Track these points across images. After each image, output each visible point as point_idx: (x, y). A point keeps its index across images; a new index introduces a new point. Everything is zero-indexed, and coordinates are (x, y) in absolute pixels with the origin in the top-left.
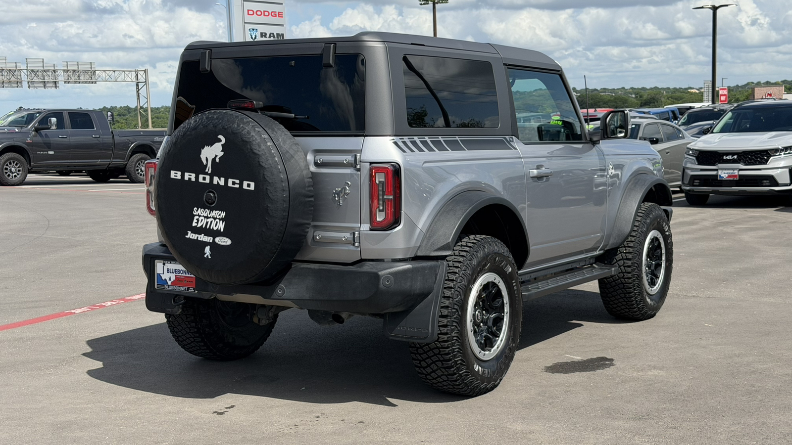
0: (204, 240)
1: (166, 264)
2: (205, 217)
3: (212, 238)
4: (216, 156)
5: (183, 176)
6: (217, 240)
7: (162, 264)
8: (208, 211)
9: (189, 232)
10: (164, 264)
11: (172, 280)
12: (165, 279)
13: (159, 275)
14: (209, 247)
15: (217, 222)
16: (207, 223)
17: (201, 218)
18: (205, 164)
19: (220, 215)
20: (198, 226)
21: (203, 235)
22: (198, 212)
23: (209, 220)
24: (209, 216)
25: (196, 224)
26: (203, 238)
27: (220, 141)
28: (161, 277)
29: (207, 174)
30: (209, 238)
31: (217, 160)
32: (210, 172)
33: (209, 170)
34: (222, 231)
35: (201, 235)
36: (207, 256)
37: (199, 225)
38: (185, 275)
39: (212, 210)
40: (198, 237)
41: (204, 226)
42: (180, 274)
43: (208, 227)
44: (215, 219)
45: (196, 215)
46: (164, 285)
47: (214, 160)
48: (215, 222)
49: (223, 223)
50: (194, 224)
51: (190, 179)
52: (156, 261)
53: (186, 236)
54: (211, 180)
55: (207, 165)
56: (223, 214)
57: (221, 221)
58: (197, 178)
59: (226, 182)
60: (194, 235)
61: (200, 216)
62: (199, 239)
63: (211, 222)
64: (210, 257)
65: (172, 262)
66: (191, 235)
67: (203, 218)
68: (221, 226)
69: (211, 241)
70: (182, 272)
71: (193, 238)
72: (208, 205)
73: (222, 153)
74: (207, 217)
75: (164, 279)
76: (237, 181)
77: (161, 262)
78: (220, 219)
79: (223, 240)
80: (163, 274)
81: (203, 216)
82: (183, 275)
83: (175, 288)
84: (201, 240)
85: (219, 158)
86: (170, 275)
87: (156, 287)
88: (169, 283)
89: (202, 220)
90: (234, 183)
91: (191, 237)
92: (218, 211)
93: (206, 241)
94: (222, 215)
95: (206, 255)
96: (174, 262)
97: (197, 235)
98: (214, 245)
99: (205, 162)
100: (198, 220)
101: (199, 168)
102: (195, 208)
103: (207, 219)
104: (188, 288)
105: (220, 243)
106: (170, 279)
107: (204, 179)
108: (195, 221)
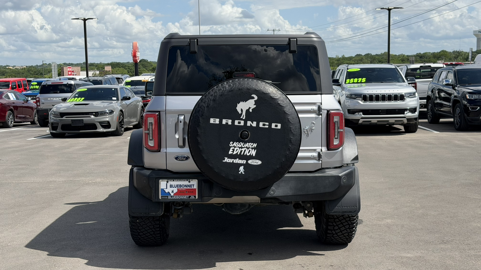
0: (238, 162)
1: (169, 182)
2: (240, 148)
3: (245, 161)
4: (250, 108)
5: (221, 121)
6: (250, 162)
7: (166, 183)
8: (242, 144)
9: (226, 158)
10: (167, 182)
11: (175, 192)
12: (169, 192)
13: (163, 190)
14: (243, 167)
15: (250, 150)
16: (241, 151)
17: (236, 149)
18: (240, 113)
19: (252, 145)
20: (233, 154)
21: (238, 159)
22: (234, 145)
23: (243, 150)
24: (243, 147)
25: (232, 153)
26: (237, 161)
27: (253, 98)
28: (165, 191)
29: (242, 119)
30: (243, 161)
31: (251, 110)
32: (244, 118)
33: (243, 117)
34: (254, 155)
35: (236, 159)
36: (242, 173)
37: (235, 153)
38: (186, 188)
39: (245, 142)
40: (233, 161)
41: (238, 154)
42: (182, 188)
43: (242, 154)
44: (248, 148)
45: (232, 147)
46: (168, 196)
47: (248, 111)
48: (248, 150)
49: (255, 150)
50: (230, 153)
51: (227, 123)
52: (160, 180)
53: (223, 161)
54: (246, 123)
55: (242, 114)
56: (255, 145)
57: (253, 150)
58: (233, 122)
59: (258, 124)
60: (230, 160)
61: (235, 147)
62: (234, 162)
63: (245, 150)
64: (243, 173)
65: (175, 180)
66: (227, 160)
67: (238, 148)
68: (254, 153)
69: (245, 163)
70: (183, 186)
71: (229, 162)
72: (243, 139)
73: (255, 106)
74: (242, 148)
75: (167, 192)
76: (267, 124)
77: (165, 181)
78: (252, 148)
79: (255, 162)
80: (167, 188)
81: (238, 147)
82: (184, 188)
83: (177, 197)
84: (236, 162)
85: (252, 109)
86: (172, 189)
87: (160, 198)
88: (172, 194)
89: (237, 150)
90: (264, 125)
91: (227, 161)
92: (251, 143)
93: (240, 163)
94: (253, 146)
95: (240, 172)
96: (177, 180)
97: (232, 160)
98: (246, 166)
99: (240, 112)
100: (234, 150)
101: (236, 116)
102: (231, 142)
103: (241, 149)
104: (190, 197)
105: (252, 164)
106: (173, 192)
107: (239, 123)
108: (231, 150)
